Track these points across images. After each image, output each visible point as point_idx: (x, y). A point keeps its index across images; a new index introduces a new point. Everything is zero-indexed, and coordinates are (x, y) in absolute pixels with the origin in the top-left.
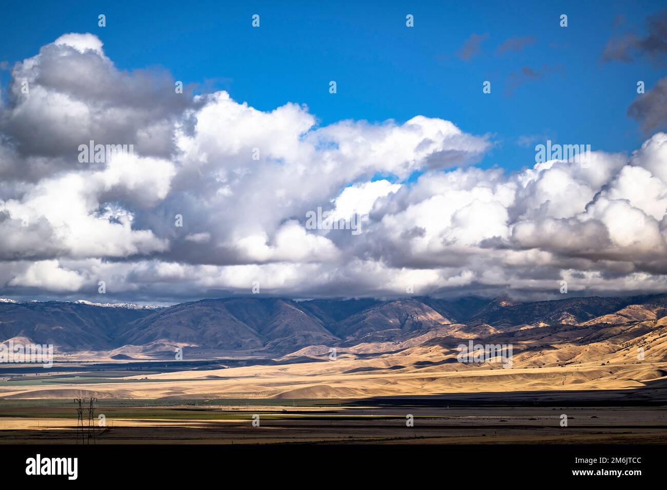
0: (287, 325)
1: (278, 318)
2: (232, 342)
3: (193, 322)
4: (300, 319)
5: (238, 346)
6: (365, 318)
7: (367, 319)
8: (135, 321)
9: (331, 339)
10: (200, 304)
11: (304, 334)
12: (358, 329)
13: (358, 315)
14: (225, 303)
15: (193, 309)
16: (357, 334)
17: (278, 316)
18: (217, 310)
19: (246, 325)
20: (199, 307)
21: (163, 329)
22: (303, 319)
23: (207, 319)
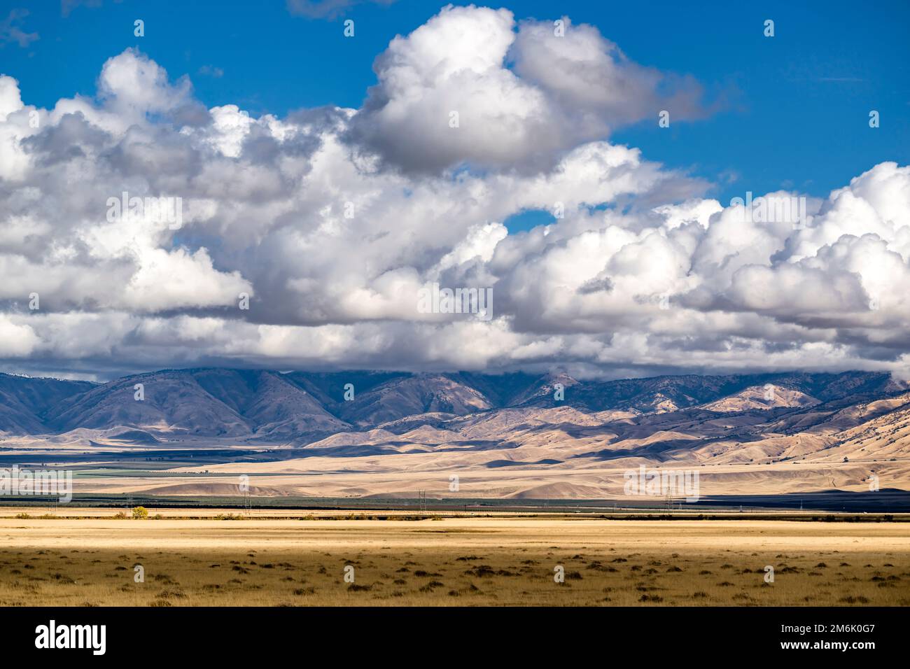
0: (280, 406)
1: (266, 396)
2: (212, 427)
3: (157, 399)
4: (296, 398)
5: (222, 432)
6: (378, 398)
7: (382, 399)
8: (75, 397)
9: (340, 425)
10: (162, 375)
11: (304, 417)
12: (372, 412)
13: (369, 394)
14: (195, 375)
15: (154, 381)
16: (372, 418)
17: (266, 394)
18: (188, 384)
19: (226, 405)
20: (162, 380)
21: (119, 407)
22: (300, 398)
23: (175, 395)
